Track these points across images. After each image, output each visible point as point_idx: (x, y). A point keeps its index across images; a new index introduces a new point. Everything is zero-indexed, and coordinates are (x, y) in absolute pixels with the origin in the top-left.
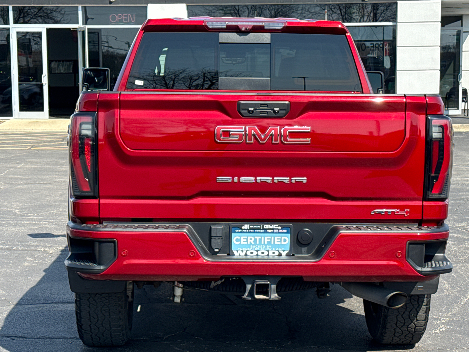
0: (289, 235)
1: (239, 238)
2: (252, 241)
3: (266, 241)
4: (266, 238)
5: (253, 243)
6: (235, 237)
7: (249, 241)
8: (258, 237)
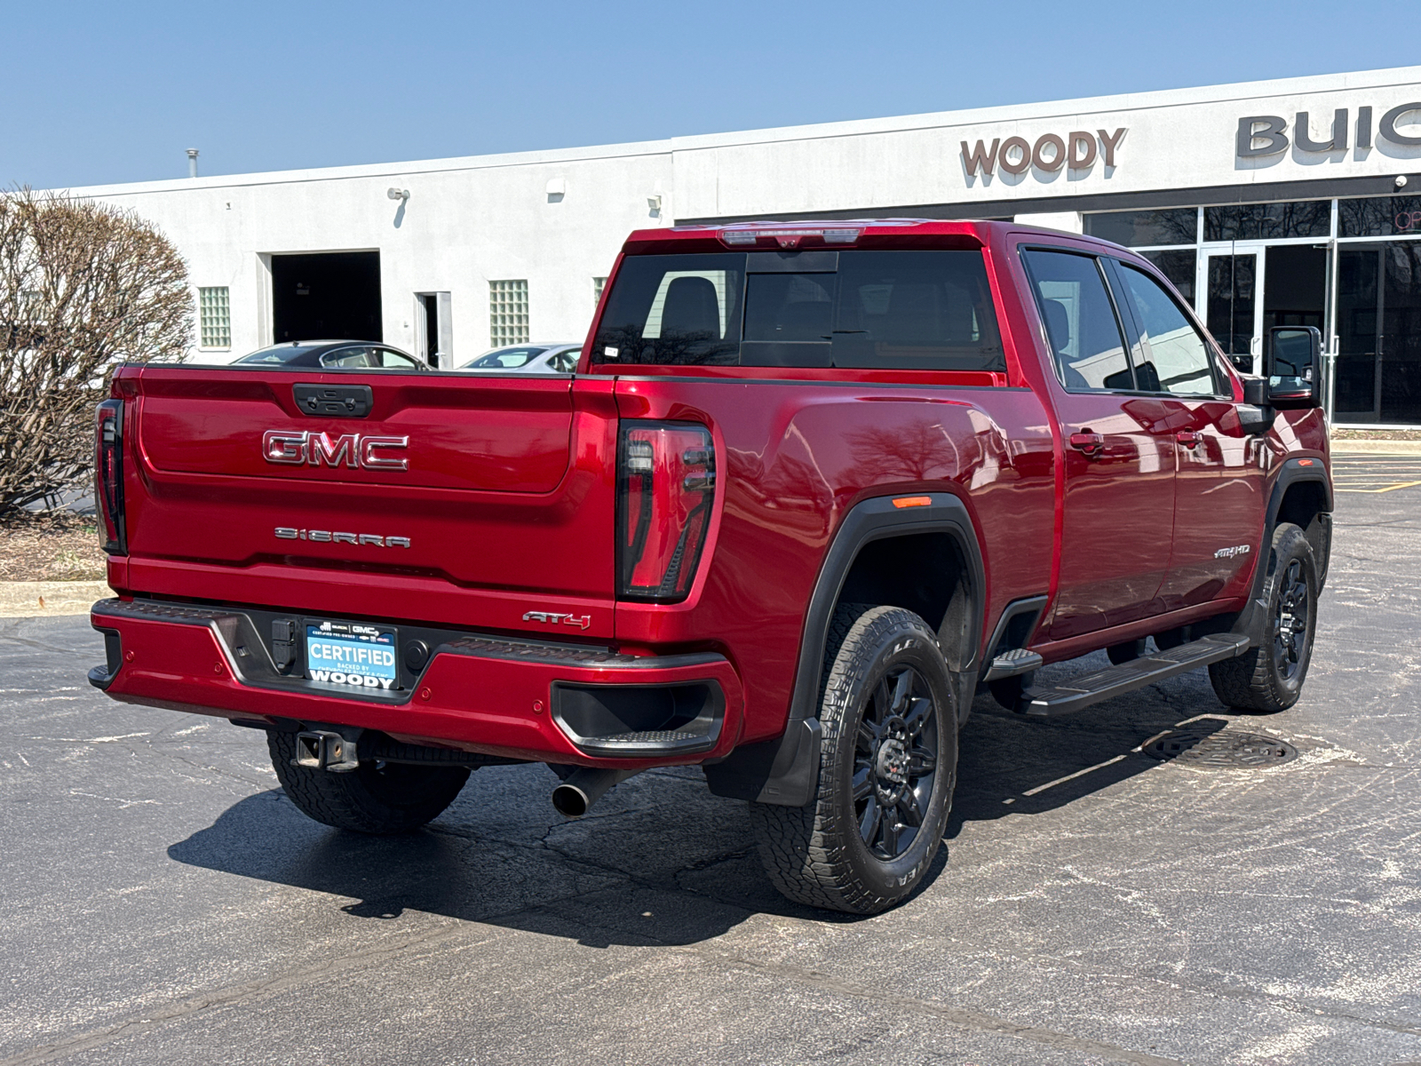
0: (392, 648)
1: (319, 646)
2: (339, 654)
3: (361, 656)
4: (360, 651)
5: (341, 659)
6: (313, 644)
7: (335, 654)
8: (348, 647)
